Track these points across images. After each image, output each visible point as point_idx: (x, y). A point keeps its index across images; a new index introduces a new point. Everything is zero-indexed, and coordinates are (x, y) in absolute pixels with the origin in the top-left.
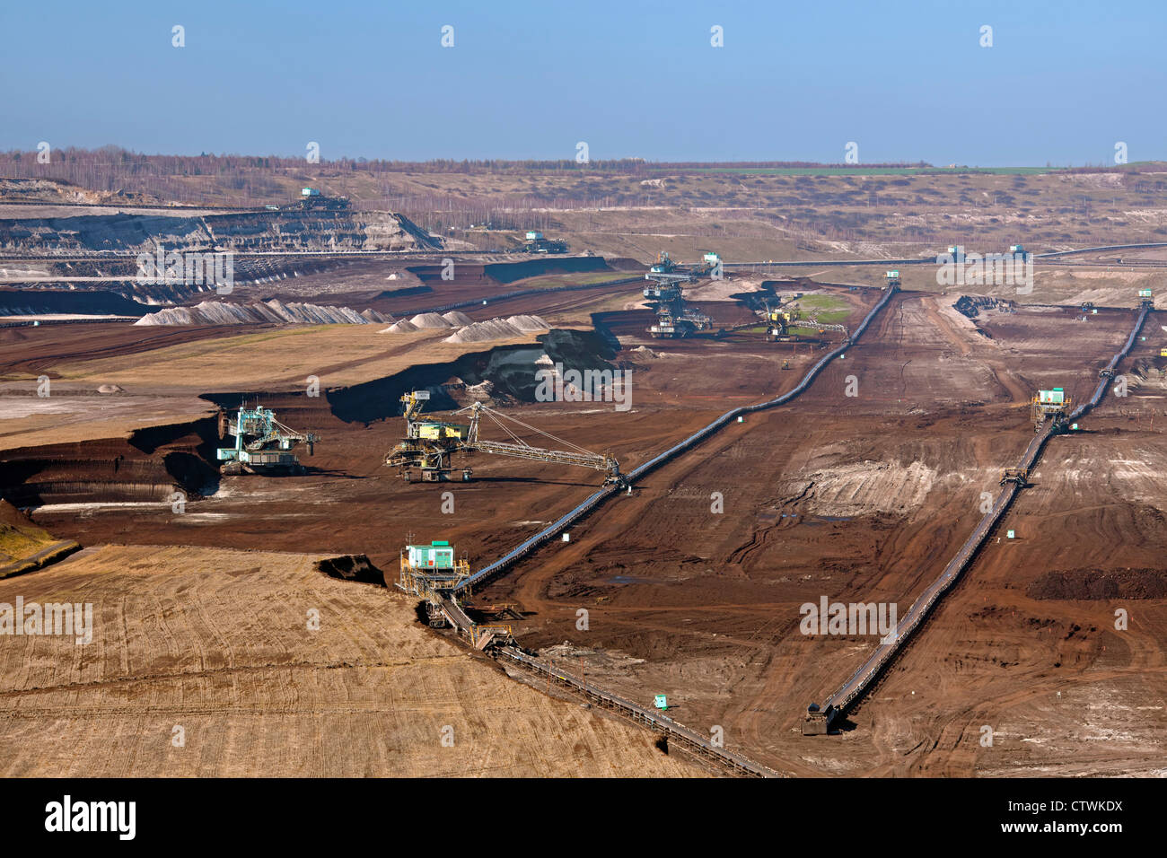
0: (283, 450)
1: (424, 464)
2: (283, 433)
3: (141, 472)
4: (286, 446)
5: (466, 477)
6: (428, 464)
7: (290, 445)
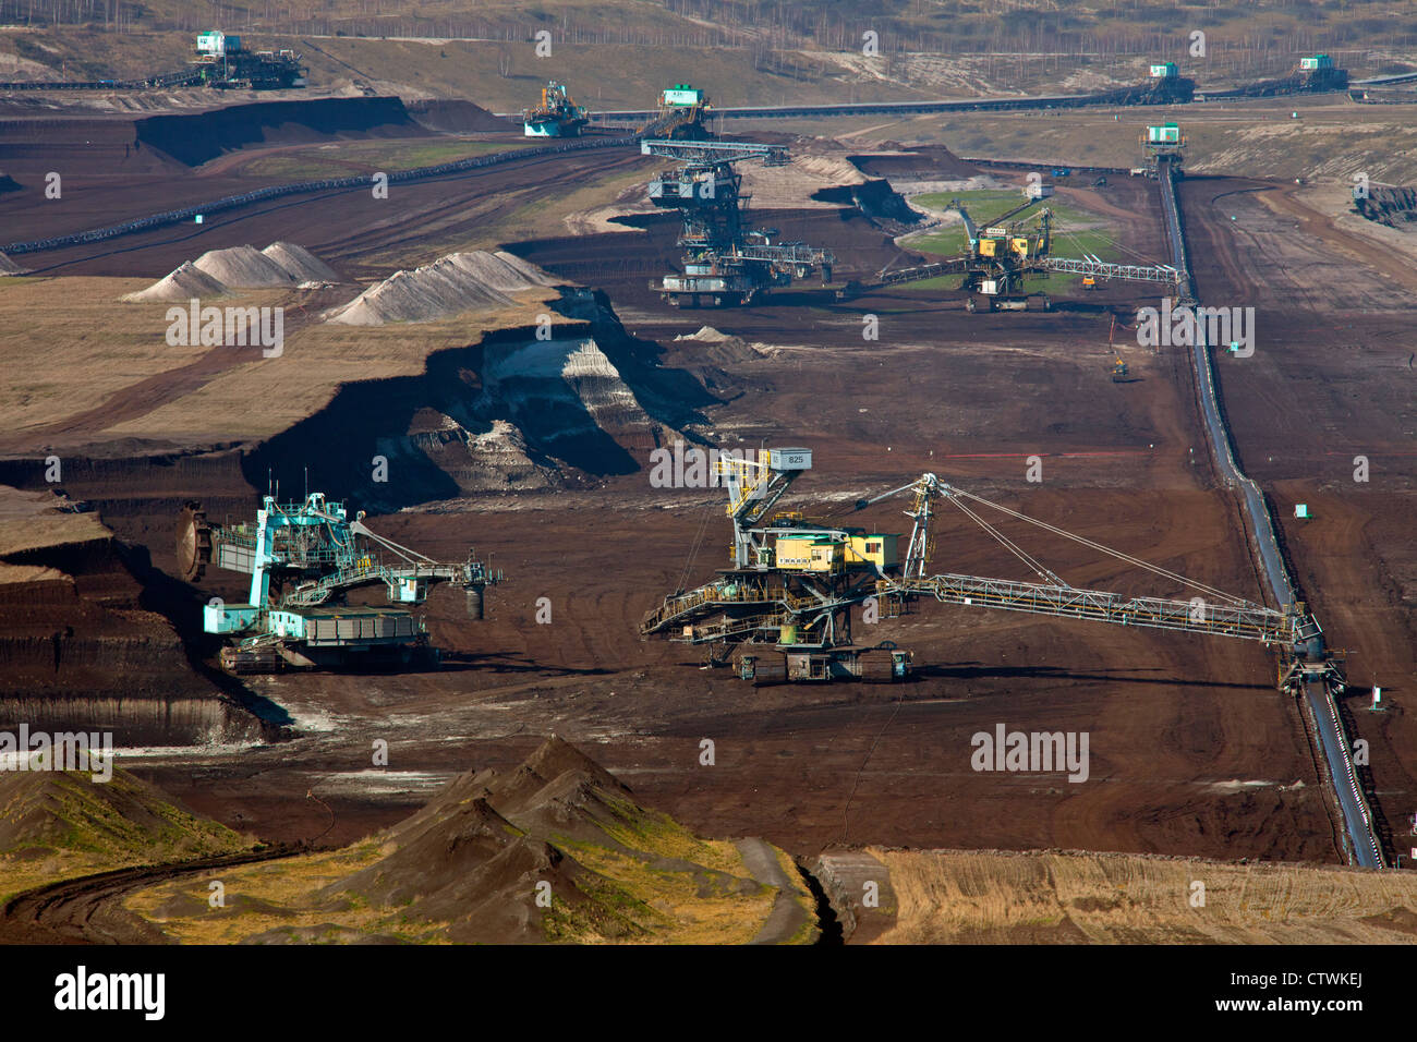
0: (397, 603)
1: (787, 637)
2: (390, 560)
3: (119, 670)
4: (408, 594)
5: (900, 667)
6: (800, 633)
7: (419, 594)
